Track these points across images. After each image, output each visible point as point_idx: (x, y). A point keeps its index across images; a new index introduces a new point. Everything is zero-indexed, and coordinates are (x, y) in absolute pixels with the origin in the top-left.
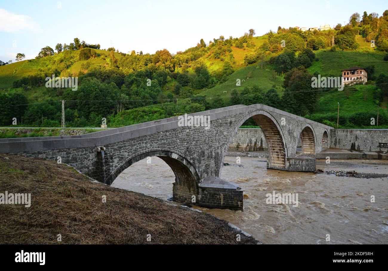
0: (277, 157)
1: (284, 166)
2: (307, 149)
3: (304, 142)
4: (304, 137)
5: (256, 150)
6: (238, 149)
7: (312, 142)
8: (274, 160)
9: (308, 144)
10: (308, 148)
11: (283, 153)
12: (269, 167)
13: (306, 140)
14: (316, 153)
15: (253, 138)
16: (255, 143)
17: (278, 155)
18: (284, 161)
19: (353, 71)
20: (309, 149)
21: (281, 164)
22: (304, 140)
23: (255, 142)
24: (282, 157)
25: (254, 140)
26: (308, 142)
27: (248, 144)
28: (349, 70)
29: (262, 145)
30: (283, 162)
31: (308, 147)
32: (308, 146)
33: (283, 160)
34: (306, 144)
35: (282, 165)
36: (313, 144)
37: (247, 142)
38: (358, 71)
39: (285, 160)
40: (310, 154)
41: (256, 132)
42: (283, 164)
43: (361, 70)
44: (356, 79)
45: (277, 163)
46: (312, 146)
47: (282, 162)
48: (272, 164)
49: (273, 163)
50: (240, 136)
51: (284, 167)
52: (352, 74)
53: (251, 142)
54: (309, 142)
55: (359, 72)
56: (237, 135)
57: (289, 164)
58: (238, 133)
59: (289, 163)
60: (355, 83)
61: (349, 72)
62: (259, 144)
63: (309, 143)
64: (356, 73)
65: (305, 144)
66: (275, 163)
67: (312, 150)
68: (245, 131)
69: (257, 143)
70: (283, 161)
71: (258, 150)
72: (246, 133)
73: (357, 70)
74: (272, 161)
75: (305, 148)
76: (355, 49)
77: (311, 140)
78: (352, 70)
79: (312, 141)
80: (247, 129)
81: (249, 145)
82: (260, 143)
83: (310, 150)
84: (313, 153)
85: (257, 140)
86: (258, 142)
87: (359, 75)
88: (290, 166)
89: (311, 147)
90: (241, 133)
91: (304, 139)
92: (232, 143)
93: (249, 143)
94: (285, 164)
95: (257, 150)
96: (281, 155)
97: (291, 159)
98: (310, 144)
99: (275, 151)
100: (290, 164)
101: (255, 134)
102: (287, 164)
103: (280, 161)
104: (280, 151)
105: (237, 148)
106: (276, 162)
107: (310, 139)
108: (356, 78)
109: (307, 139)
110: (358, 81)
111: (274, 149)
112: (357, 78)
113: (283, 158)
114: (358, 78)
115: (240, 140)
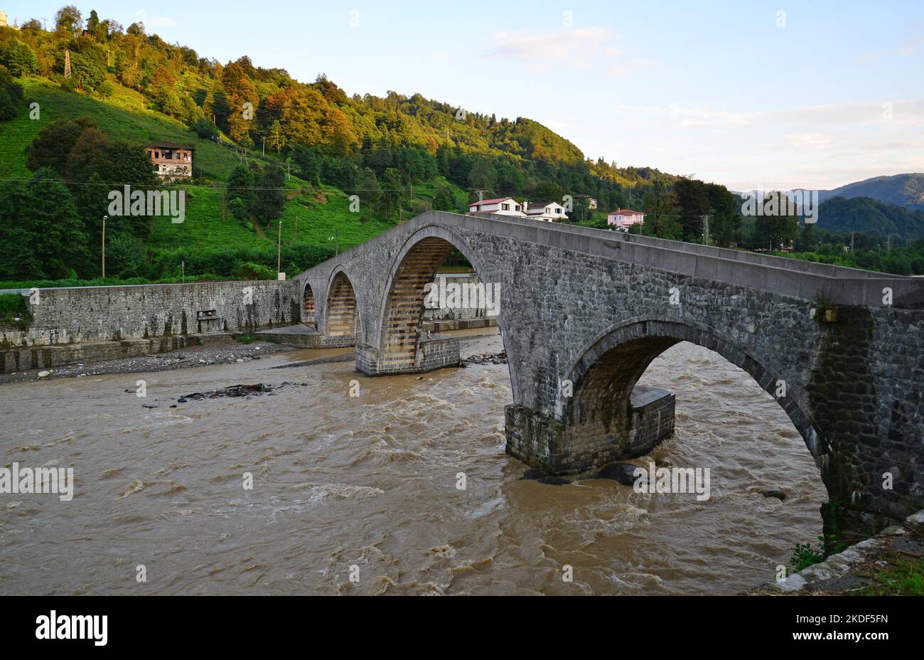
0: (398, 345)
1: (413, 361)
2: (337, 325)
3: (333, 309)
4: (336, 298)
5: (179, 345)
6: (125, 351)
7: (349, 309)
8: (390, 351)
9: (339, 314)
10: (339, 322)
11: (415, 331)
12: (376, 370)
13: (338, 305)
14: (355, 333)
15: (159, 311)
16: (168, 328)
17: (403, 338)
18: (414, 351)
19: (167, 151)
20: (340, 325)
21: (406, 358)
22: (333, 306)
23: (166, 324)
24: (410, 341)
25: (162, 317)
26: (341, 309)
27: (147, 332)
28: (159, 148)
29: (186, 331)
30: (412, 354)
31: (338, 320)
32: (340, 317)
33: (413, 347)
34: (336, 315)
35: (408, 361)
36: (351, 312)
37: (143, 327)
38: (178, 152)
39: (416, 347)
40: (342, 337)
41: (168, 293)
42: (411, 358)
43: (186, 152)
44: (175, 170)
45: (397, 359)
46: (349, 316)
47: (408, 354)
48: (385, 363)
49: (387, 359)
50: (119, 309)
51: (413, 364)
52: (167, 158)
53: (154, 322)
54: (344, 309)
55: (182, 155)
56: (112, 308)
57: (422, 354)
58: (115, 301)
59: (423, 352)
60: (173, 179)
61: (160, 152)
62: (177, 328)
63: (343, 312)
64: (174, 155)
65: (334, 315)
66: (391, 359)
67: (348, 327)
68: (137, 294)
69: (173, 326)
70: (412, 350)
71: (185, 344)
72: (140, 300)
73: (177, 149)
74: (385, 355)
75: (333, 323)
76: (107, 96)
77: (349, 305)
78: (167, 149)
79: (352, 305)
80: (142, 288)
81: (149, 334)
82: (179, 325)
83: (342, 327)
84: (348, 333)
85: (171, 318)
86: (176, 323)
87: (181, 161)
88: (425, 359)
89: (346, 319)
90: (123, 300)
91: (335, 303)
92: (97, 332)
93: (149, 328)
94: (414, 358)
95: (182, 346)
96: (410, 337)
97: (426, 342)
98: (344, 314)
99: (399, 328)
100: (425, 356)
101: (166, 301)
102: (420, 356)
103: (405, 351)
104: (409, 327)
105: (122, 348)
106: (394, 355)
107: (348, 302)
108: (176, 167)
109: (340, 303)
110: (180, 176)
111: (396, 326)
112: (179, 169)
113: (412, 344)
114: (181, 169)
115: (120, 320)
